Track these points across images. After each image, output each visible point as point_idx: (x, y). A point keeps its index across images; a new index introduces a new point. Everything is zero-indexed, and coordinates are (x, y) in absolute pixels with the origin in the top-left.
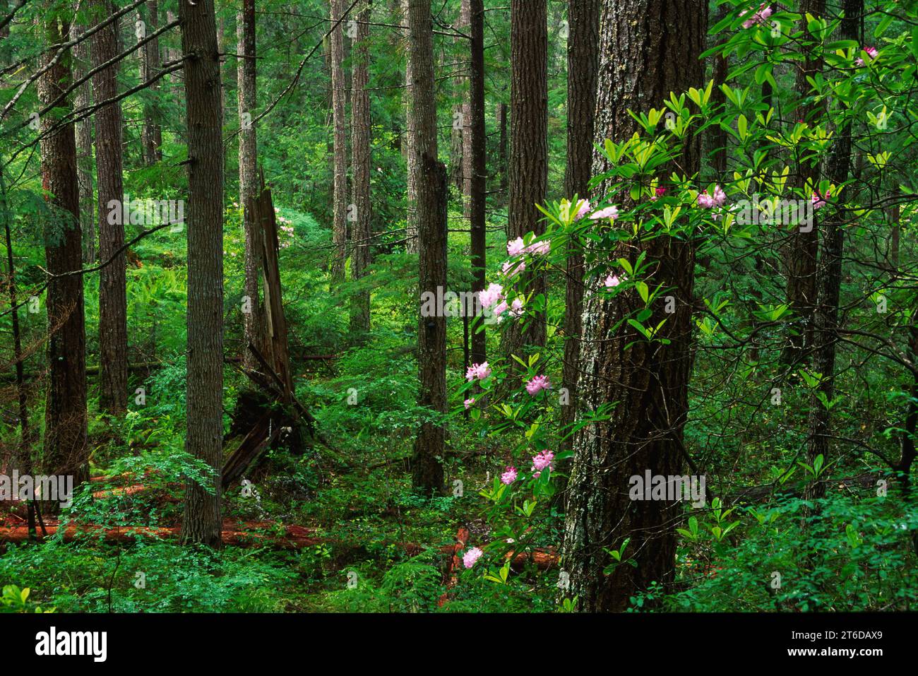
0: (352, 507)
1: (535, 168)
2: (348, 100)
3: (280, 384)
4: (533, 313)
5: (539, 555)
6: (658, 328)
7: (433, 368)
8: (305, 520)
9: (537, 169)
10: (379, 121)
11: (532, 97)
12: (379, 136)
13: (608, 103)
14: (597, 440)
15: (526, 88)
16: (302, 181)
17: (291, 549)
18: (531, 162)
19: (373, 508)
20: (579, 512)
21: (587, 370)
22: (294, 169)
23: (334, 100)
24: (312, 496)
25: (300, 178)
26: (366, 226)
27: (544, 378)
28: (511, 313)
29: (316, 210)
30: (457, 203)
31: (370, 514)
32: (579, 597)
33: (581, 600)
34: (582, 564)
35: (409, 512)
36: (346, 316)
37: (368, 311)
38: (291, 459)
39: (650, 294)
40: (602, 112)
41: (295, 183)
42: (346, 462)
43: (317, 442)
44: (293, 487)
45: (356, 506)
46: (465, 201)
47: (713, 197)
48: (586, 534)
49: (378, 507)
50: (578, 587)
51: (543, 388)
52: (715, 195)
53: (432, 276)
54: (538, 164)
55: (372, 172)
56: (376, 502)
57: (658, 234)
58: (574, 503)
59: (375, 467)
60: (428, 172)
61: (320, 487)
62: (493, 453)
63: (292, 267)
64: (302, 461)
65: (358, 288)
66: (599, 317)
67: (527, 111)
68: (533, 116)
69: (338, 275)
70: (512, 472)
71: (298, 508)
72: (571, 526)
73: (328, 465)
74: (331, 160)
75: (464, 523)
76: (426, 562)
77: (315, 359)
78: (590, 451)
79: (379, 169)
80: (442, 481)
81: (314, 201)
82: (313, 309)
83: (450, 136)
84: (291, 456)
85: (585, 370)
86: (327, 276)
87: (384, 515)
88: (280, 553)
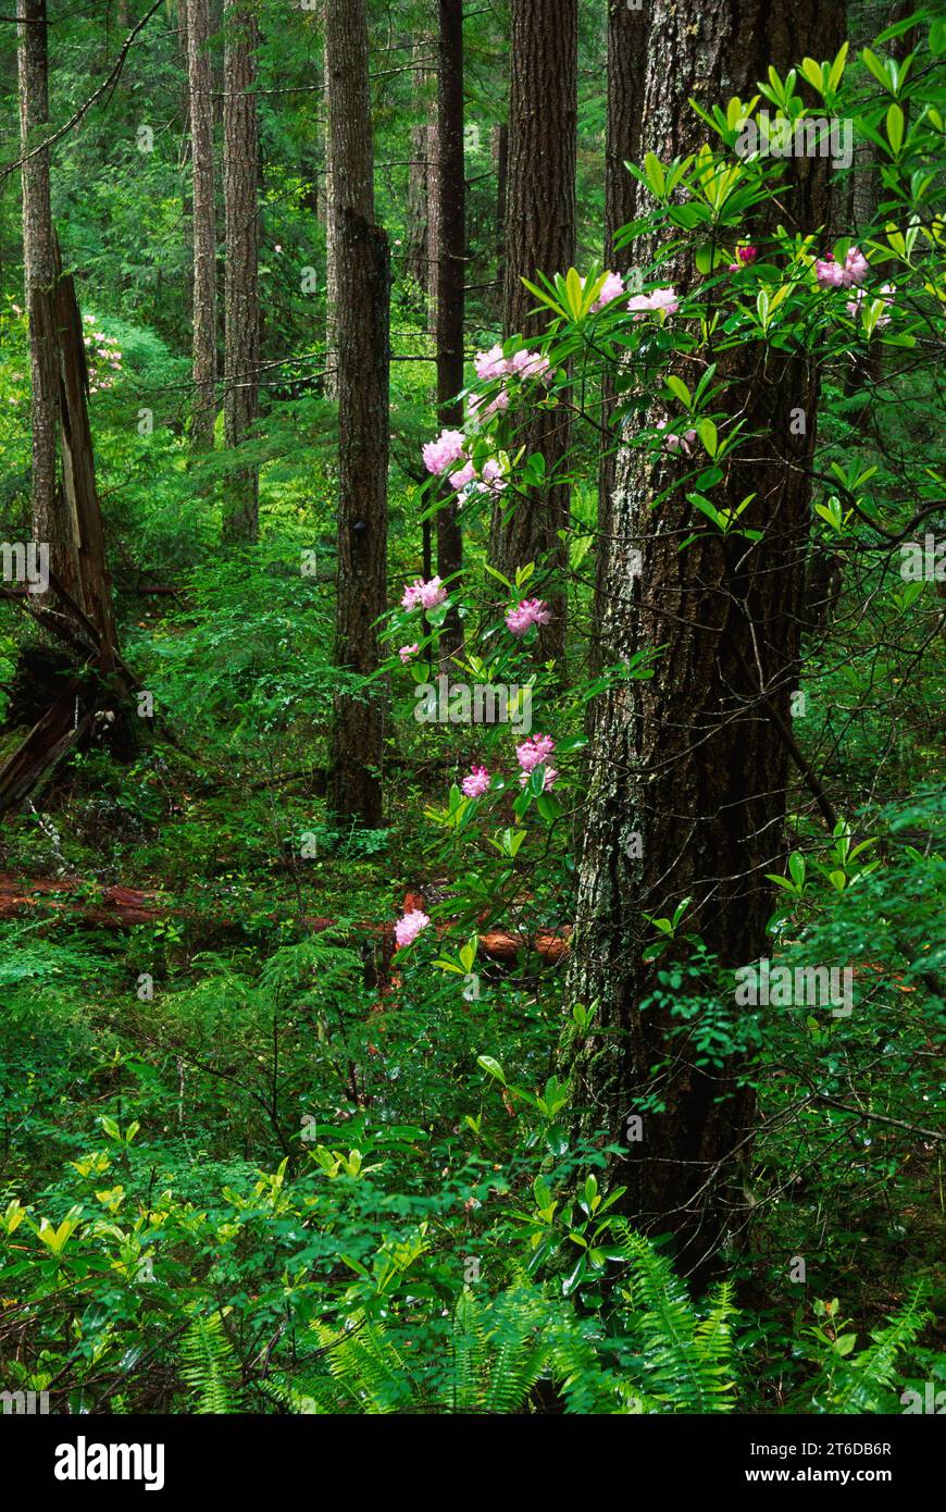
0: (221, 856)
1: (551, 239)
2: (218, 116)
3: (94, 634)
4: (522, 489)
5: (546, 941)
6: (740, 509)
7: (363, 606)
8: (137, 877)
9: (555, 243)
10: (277, 157)
11: (549, 108)
12: (276, 183)
13: (665, 98)
14: (639, 723)
15: (537, 91)
16: (138, 268)
17: (112, 929)
18: (545, 230)
19: (256, 860)
20: (603, 853)
21: (622, 595)
22: (122, 245)
23: (193, 115)
24: (150, 836)
25: (134, 261)
26: (251, 350)
27: (538, 603)
28: (481, 487)
29: (164, 322)
30: (416, 311)
31: (252, 868)
32: (601, 1003)
33: (605, 1008)
34: (607, 943)
35: (320, 865)
36: (215, 515)
37: (255, 507)
38: (116, 771)
39: (720, 441)
40: (654, 115)
41: (124, 272)
42: (211, 776)
43: (159, 740)
44: (117, 819)
45: (228, 855)
46: (430, 307)
47: (844, 267)
48: (615, 891)
49: (266, 856)
50: (602, 985)
51: (536, 622)
52: (849, 263)
53: (362, 437)
54: (557, 233)
55: (264, 252)
56: (264, 847)
57: (746, 337)
58: (596, 836)
59: (262, 787)
60: (355, 244)
61: (165, 819)
62: (470, 763)
63: (116, 424)
64: (133, 773)
65: (234, 462)
66: (643, 498)
67: (538, 135)
68: (550, 142)
69: (202, 441)
70: (481, 774)
71: (125, 857)
72: (589, 877)
73: (178, 779)
74: (188, 230)
75: (416, 886)
76: (340, 944)
77: (162, 594)
78: (624, 742)
79: (278, 248)
80: (380, 811)
81: (162, 306)
82: (156, 503)
83: (407, 187)
84: (114, 764)
85: (617, 593)
86: (183, 442)
87: (276, 871)
88: (91, 935)
